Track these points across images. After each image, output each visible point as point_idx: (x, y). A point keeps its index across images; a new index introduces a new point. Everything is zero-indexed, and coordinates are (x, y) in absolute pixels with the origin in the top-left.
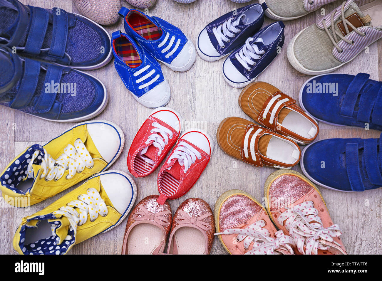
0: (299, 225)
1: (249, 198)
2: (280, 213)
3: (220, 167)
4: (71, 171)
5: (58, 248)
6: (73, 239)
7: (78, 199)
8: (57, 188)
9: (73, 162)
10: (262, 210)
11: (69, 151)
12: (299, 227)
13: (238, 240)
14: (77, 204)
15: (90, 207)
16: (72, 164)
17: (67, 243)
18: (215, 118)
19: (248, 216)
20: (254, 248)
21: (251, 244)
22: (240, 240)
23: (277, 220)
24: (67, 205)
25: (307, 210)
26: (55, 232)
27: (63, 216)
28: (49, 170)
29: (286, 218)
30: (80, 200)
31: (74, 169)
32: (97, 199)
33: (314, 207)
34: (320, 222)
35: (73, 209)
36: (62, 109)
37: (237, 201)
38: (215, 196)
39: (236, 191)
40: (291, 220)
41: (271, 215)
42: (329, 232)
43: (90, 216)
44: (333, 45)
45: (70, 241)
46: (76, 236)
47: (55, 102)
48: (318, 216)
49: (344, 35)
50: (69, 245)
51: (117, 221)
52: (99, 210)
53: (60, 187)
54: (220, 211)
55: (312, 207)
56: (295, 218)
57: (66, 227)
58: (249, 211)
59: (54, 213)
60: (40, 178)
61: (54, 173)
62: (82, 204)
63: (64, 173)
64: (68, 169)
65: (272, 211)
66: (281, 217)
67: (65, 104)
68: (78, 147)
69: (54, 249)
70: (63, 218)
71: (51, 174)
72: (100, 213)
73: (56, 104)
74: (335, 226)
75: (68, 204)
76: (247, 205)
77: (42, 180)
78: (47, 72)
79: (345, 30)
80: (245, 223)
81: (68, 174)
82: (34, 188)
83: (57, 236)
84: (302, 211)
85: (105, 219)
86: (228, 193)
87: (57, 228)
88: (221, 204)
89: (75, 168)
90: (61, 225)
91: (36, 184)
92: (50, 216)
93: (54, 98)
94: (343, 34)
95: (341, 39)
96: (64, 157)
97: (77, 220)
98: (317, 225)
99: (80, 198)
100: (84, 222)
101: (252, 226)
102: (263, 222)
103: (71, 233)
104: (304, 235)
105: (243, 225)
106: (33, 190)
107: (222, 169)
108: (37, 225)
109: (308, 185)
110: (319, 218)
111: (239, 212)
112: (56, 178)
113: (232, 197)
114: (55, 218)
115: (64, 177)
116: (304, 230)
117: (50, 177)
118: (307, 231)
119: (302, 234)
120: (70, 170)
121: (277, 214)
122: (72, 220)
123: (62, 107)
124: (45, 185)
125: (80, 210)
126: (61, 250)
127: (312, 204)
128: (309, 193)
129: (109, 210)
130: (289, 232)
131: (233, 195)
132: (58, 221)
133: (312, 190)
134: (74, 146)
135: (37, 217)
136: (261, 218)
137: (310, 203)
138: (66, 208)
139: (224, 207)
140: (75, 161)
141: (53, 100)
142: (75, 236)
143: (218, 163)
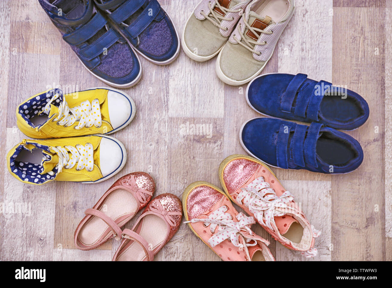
0: (256, 202)
1: (211, 188)
2: (237, 194)
3: (188, 157)
4: (81, 124)
5: (39, 176)
6: (54, 176)
7: (76, 147)
8: (64, 133)
9: (85, 117)
10: (223, 196)
11: (85, 106)
12: (256, 203)
13: (205, 225)
14: (73, 150)
15: (81, 158)
16: (84, 118)
17: (48, 177)
18: (186, 113)
19: (212, 204)
20: (219, 231)
21: (216, 228)
22: (207, 226)
23: (236, 201)
24: (64, 147)
25: (259, 186)
26: (43, 163)
27: (56, 154)
28: (64, 117)
29: (243, 197)
30: (77, 148)
31: (83, 123)
32: (90, 155)
33: (265, 181)
34: (273, 192)
35: (67, 153)
36: (98, 66)
37: (201, 191)
38: (182, 183)
39: (199, 183)
40: (248, 198)
41: (231, 198)
42: (282, 200)
43: (78, 165)
44: (252, 52)
45: (51, 176)
46: (58, 175)
47: (97, 57)
48: (270, 188)
49: (256, 40)
50: (49, 179)
51: (97, 179)
52: (87, 165)
53: (66, 133)
54: (187, 202)
55: (263, 181)
56: (250, 195)
57: (54, 164)
58: (212, 199)
59: (50, 148)
60: (53, 121)
61: (67, 120)
62: (76, 152)
63: (74, 123)
64: (78, 121)
65: (231, 194)
66: (239, 197)
67: (104, 64)
68: (94, 106)
69: (35, 176)
70: (55, 156)
71: (63, 121)
72: (86, 167)
73: (97, 60)
74: (286, 193)
75: (66, 147)
76: (210, 194)
77: (53, 122)
78: (107, 32)
79: (256, 36)
80: (210, 210)
81: (77, 125)
82: (44, 126)
83: (42, 167)
84: (255, 187)
85: (88, 174)
86: (192, 185)
87: (46, 160)
88: (187, 196)
89: (85, 122)
90: (50, 160)
91: (47, 124)
92: (46, 148)
93: (99, 54)
94: (254, 40)
95: (255, 45)
96: (80, 109)
97: (65, 162)
98: (270, 197)
99: (77, 146)
100: (70, 167)
101: (216, 212)
102: (226, 208)
103: (55, 170)
104: (263, 209)
105: (208, 212)
106: (42, 128)
107: (189, 159)
108: (32, 150)
109: (255, 163)
110: (271, 189)
111: (204, 201)
112: (66, 125)
113: (196, 188)
114: (49, 152)
115: (73, 127)
116: (261, 205)
117: (62, 123)
118: (264, 205)
119: (260, 209)
120: (80, 122)
121: (235, 196)
122: (61, 160)
123: (100, 64)
124: (55, 128)
125: (72, 157)
126: (40, 179)
127: (263, 179)
128: (257, 170)
129: (95, 168)
130: (248, 208)
131: (196, 186)
132: (50, 156)
133: (260, 167)
134: (91, 104)
135: (35, 144)
136: (223, 204)
137: (261, 179)
138: (62, 149)
139: (190, 198)
140: (87, 116)
141: (97, 55)
142: (56, 174)
143: (186, 154)
